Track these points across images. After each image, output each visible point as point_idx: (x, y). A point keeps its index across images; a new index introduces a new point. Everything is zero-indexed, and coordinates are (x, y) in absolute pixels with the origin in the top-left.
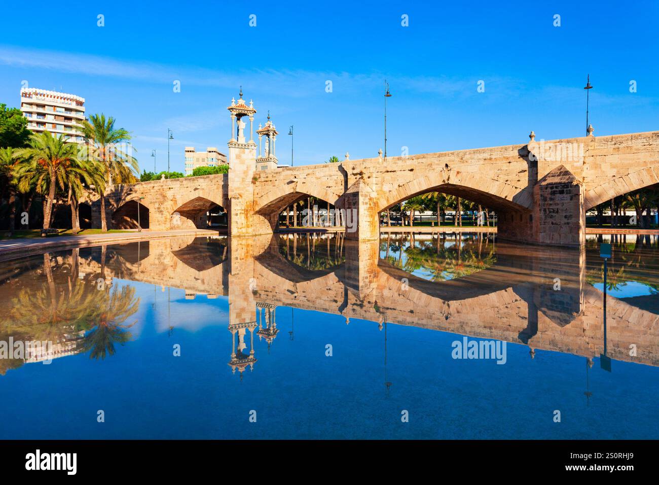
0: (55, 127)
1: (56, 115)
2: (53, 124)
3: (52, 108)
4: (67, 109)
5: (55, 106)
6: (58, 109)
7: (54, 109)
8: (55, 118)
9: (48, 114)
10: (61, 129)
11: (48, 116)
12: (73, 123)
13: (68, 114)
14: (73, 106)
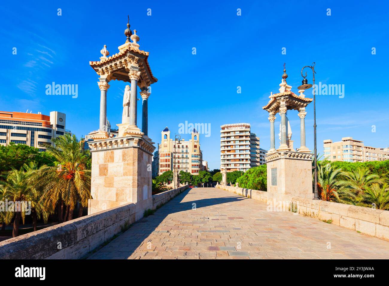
0: (235, 142)
1: (235, 136)
2: (234, 141)
3: (233, 132)
4: (240, 132)
5: (235, 131)
6: (236, 132)
7: (234, 133)
8: (235, 138)
9: (231, 136)
10: (238, 143)
11: (232, 137)
12: (244, 138)
13: (242, 134)
14: (244, 129)
